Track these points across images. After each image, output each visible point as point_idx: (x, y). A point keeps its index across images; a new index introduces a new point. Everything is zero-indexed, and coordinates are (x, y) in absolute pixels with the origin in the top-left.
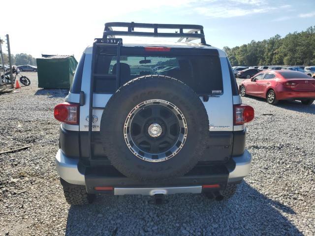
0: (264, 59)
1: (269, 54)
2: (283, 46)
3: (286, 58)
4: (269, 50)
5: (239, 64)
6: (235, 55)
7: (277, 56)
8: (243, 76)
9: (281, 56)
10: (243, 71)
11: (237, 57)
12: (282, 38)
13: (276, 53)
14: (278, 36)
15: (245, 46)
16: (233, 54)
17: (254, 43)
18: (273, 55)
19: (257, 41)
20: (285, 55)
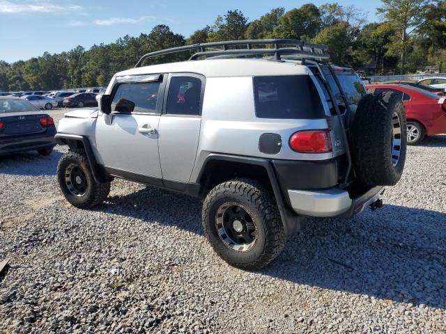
0: (69, 80)
1: (75, 72)
2: (92, 61)
3: (99, 78)
4: (74, 67)
5: (32, 87)
6: (21, 73)
7: (86, 75)
8: (73, 103)
9: (92, 75)
10: (71, 97)
11: (25, 77)
12: (86, 50)
13: (83, 71)
14: (80, 48)
15: (34, 60)
16: (17, 72)
17: (47, 55)
18: (80, 73)
19: (52, 54)
20: (98, 74)
